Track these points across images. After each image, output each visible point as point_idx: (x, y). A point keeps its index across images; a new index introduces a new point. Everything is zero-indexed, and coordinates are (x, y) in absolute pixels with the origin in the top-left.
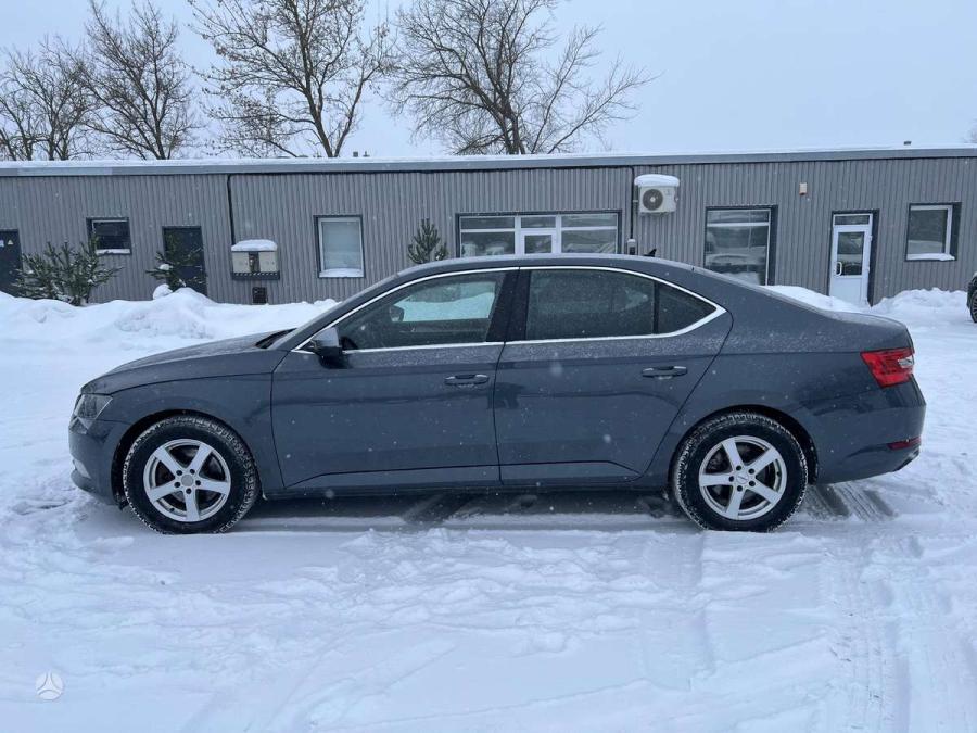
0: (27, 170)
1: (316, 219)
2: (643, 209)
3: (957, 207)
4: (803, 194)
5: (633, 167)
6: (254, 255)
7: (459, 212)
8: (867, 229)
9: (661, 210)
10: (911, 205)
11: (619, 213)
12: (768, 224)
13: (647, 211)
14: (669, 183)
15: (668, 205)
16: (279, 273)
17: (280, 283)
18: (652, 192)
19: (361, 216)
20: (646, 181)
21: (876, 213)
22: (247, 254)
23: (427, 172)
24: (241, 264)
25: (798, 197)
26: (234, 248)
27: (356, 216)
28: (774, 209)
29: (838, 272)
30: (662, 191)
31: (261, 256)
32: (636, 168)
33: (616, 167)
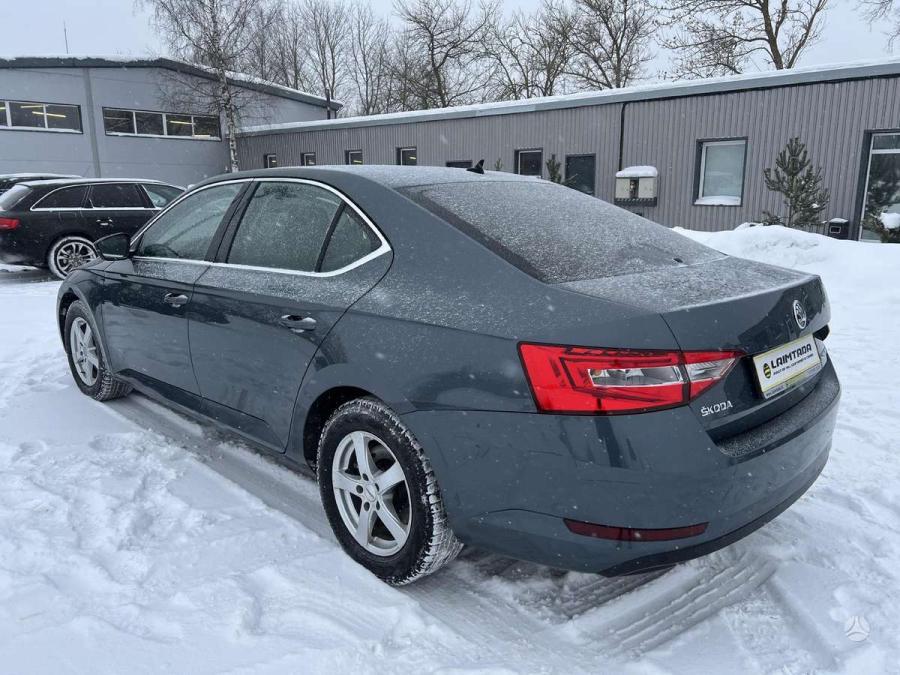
0: (481, 111)
1: (700, 143)
6: (635, 181)
7: (870, 128)
16: (656, 199)
17: (656, 208)
19: (746, 139)
22: (629, 180)
23: (833, 82)
24: (623, 189)
26: (619, 174)
27: (743, 138)
31: (641, 181)
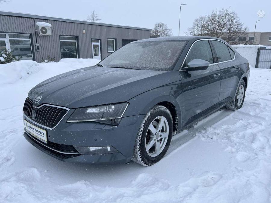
2: (41, 33)
3: (116, 40)
4: (84, 33)
5: (34, 19)
8: (99, 44)
9: (46, 34)
10: (108, 38)
11: (31, 34)
12: (76, 41)
13: (42, 34)
14: (49, 26)
15: (49, 33)
18: (43, 28)
20: (41, 24)
21: (101, 40)
25: (83, 34)
28: (77, 37)
29: (94, 55)
30: (46, 28)
32: (35, 19)
33: (28, 18)
